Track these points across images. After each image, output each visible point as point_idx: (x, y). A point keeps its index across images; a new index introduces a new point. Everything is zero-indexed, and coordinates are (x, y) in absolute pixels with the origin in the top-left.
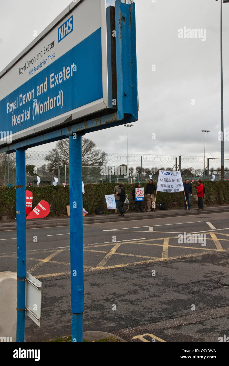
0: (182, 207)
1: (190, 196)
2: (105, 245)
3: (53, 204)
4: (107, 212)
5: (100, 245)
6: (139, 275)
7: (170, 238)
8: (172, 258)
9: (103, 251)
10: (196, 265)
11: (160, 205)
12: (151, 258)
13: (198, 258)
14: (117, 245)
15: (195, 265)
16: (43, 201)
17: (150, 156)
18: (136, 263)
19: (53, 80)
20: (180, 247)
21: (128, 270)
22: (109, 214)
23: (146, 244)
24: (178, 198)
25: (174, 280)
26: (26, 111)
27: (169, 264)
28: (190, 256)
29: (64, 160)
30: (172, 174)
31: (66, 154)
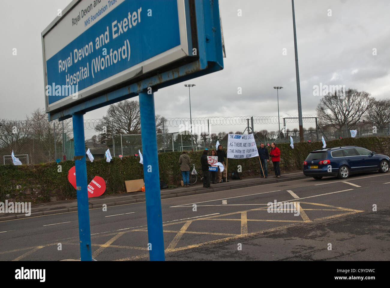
0: (258, 175)
1: (266, 162)
2: (174, 223)
3: (109, 179)
4: (172, 186)
5: (168, 224)
6: (217, 256)
7: (248, 211)
8: (252, 234)
9: (172, 230)
10: (282, 240)
11: (233, 174)
12: (229, 235)
13: (283, 232)
14: (188, 222)
15: (280, 239)
16: (97, 177)
17: (218, 119)
18: (212, 242)
19: (116, 28)
20: (261, 220)
21: (203, 250)
22: (174, 187)
23: (221, 219)
24: (252, 165)
25: (258, 258)
26: (84, 68)
27: (249, 241)
28: (273, 230)
29: (118, 129)
30: (243, 138)
31: (119, 122)
